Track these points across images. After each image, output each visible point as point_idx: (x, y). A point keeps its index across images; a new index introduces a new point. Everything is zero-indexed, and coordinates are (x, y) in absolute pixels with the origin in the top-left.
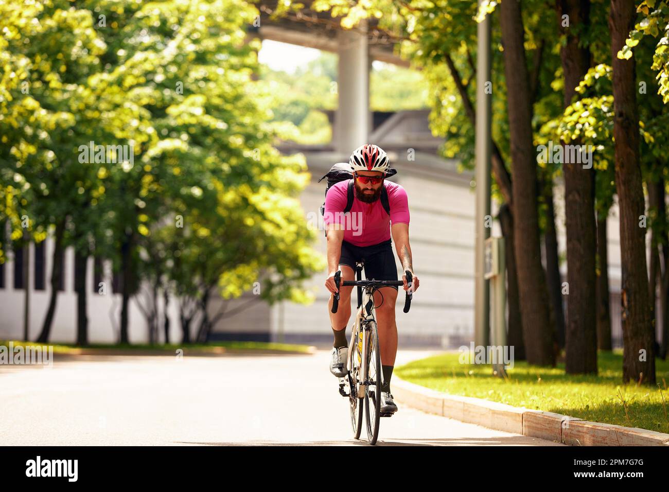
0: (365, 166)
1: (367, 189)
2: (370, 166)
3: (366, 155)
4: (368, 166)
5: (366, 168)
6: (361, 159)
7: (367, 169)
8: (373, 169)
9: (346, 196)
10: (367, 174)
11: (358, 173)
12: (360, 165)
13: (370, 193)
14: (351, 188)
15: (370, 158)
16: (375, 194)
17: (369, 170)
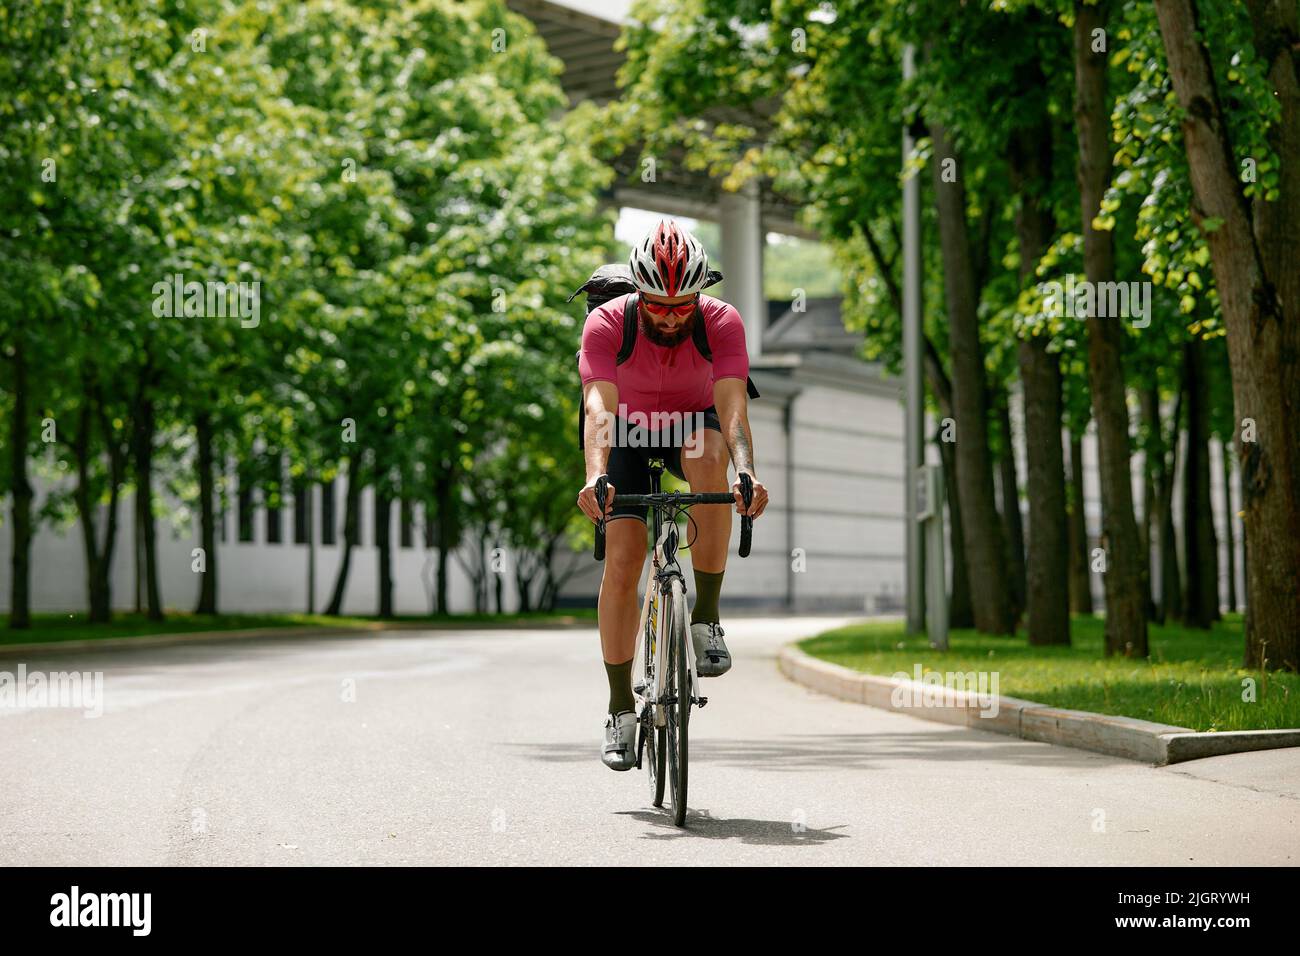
0: (661, 287)
1: (666, 325)
5: (664, 293)
7: (667, 295)
9: (622, 327)
11: (648, 298)
12: (651, 283)
16: (679, 331)
17: (671, 297)
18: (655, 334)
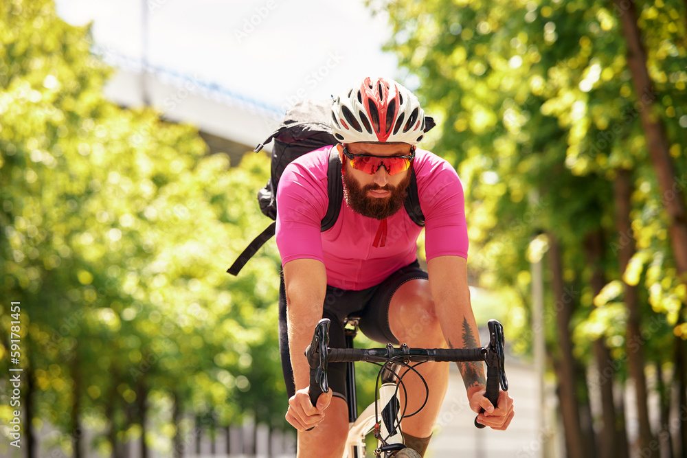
0: (370, 131)
1: (376, 187)
2: (384, 133)
3: (371, 105)
4: (378, 132)
5: (373, 137)
6: (361, 114)
7: (377, 140)
8: (392, 138)
9: (325, 190)
10: (376, 151)
11: (354, 149)
12: (358, 128)
13: (383, 196)
14: (335, 169)
15: (383, 112)
16: (393, 196)
17: (382, 143)
18: (363, 203)
